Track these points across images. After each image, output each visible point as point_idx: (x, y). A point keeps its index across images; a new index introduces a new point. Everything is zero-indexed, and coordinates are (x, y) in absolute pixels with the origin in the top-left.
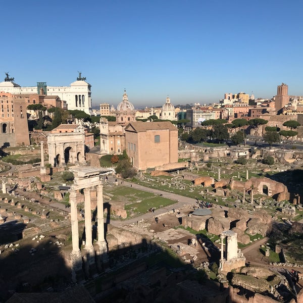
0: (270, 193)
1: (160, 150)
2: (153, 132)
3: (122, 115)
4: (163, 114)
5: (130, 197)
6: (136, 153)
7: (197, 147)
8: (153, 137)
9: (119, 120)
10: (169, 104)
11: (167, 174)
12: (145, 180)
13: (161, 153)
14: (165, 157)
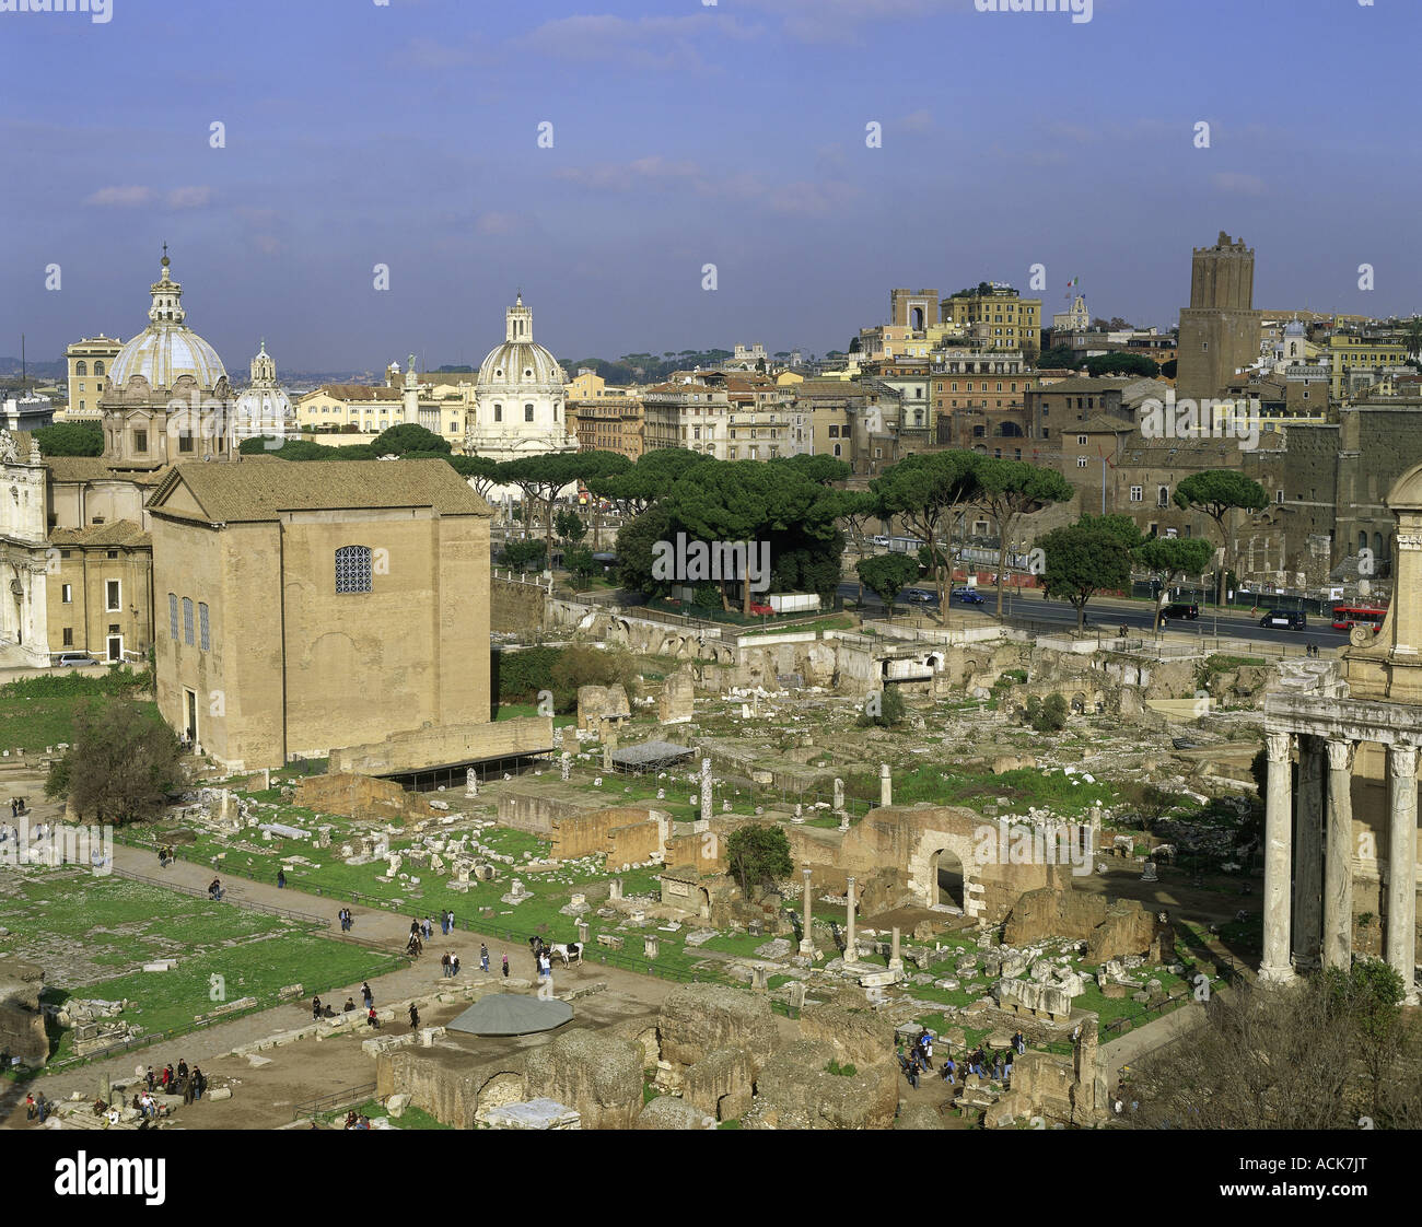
0: (975, 896)
1: (375, 643)
2: (326, 527)
3: (139, 420)
4: (485, 412)
5: (114, 940)
6: (209, 660)
7: (645, 623)
8: (325, 559)
9: (121, 447)
10: (524, 347)
11: (395, 798)
12: (246, 832)
13: (376, 661)
14: (405, 690)
